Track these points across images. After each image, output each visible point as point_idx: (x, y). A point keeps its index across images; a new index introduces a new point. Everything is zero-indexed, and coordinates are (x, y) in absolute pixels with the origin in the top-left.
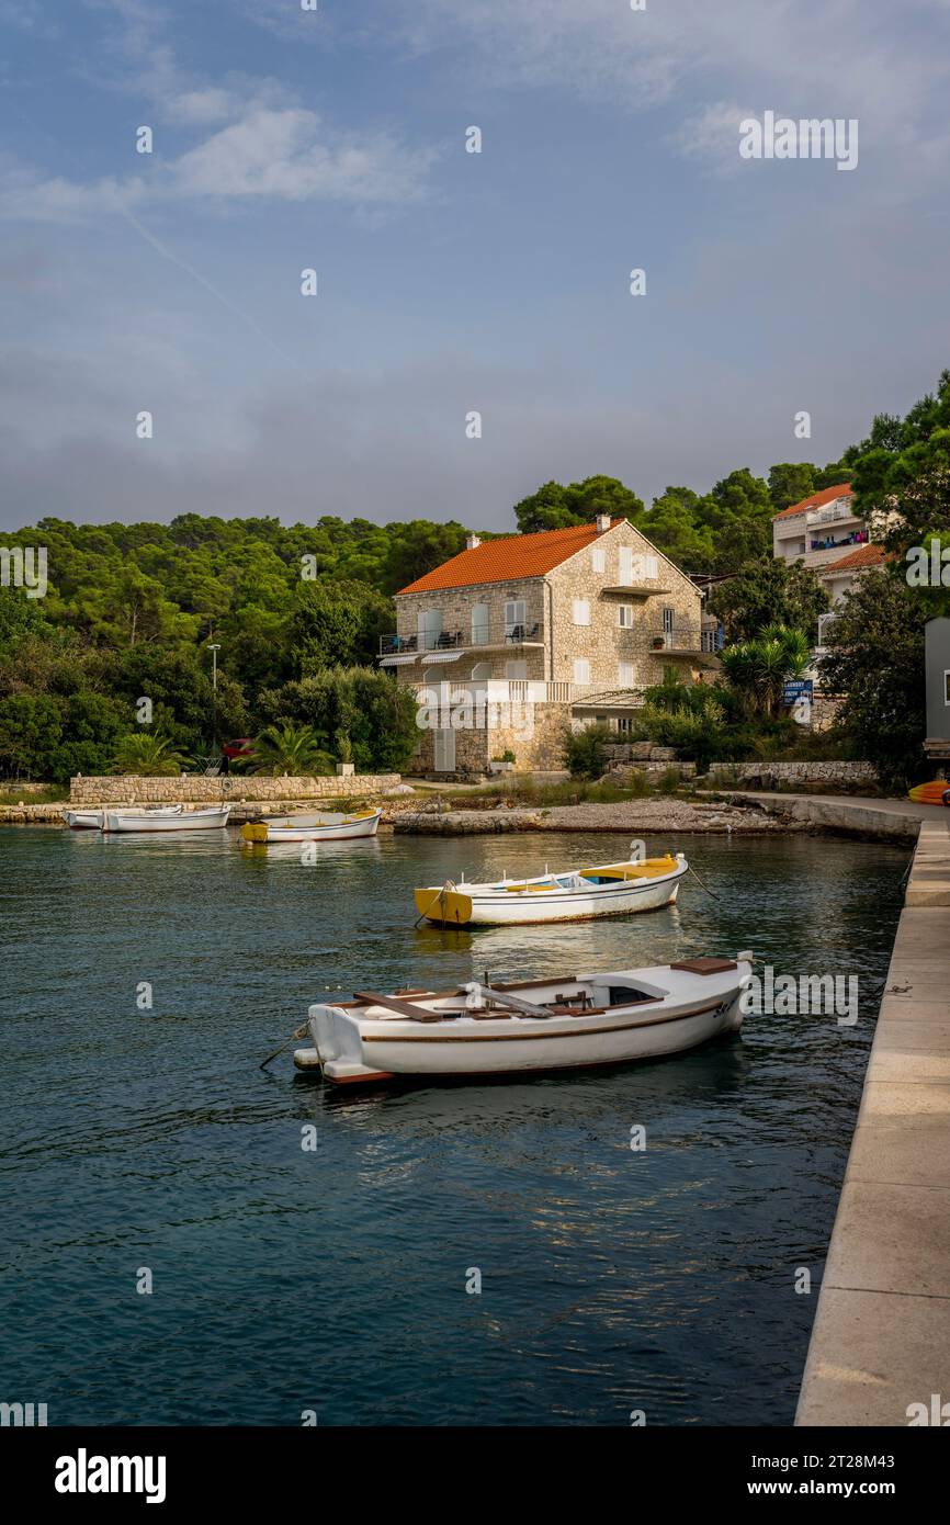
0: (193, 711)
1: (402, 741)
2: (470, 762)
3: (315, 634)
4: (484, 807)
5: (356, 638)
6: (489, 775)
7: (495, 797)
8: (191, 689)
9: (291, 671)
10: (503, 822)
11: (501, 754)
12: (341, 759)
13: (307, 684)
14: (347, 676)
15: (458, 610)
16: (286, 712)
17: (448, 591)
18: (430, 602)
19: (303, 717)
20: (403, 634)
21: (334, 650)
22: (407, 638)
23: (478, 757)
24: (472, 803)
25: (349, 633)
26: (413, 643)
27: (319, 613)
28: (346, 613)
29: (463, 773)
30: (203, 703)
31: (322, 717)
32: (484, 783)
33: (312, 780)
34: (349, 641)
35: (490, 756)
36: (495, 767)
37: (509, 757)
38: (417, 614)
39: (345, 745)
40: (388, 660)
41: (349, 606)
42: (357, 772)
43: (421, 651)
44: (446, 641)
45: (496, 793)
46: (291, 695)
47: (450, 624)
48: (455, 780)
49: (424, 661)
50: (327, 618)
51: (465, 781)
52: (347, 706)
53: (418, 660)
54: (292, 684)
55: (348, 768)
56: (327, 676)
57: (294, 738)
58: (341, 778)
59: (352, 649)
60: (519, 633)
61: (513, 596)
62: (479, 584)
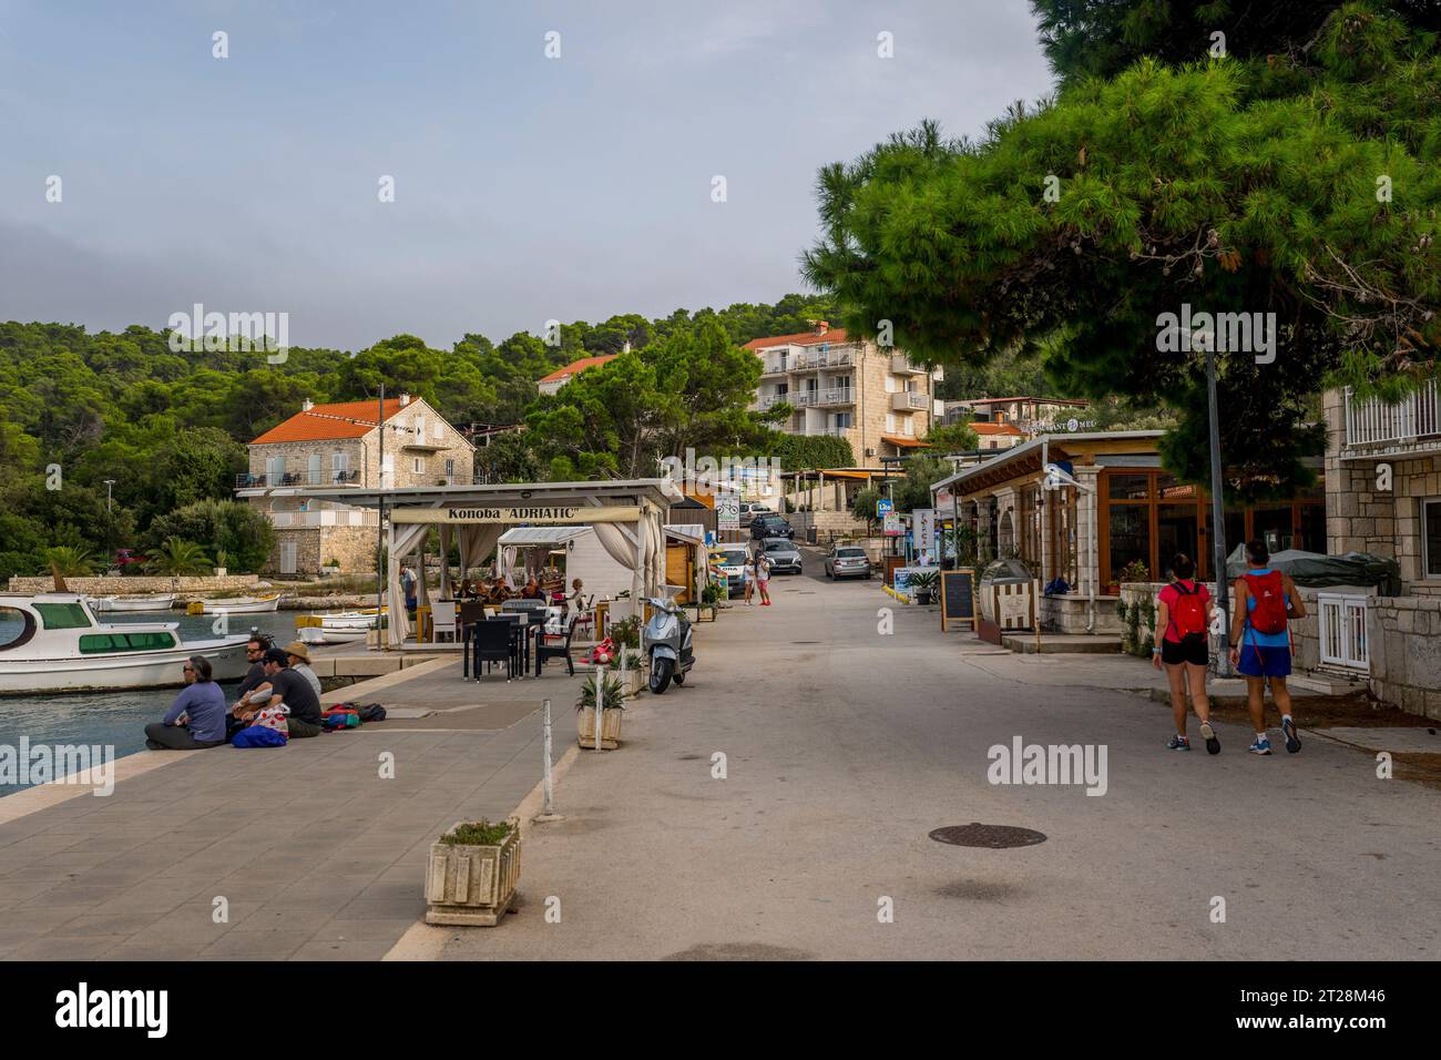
0: (94, 529)
1: (260, 552)
2: (307, 567)
3: (187, 472)
4: (321, 595)
5: (219, 477)
6: (320, 575)
7: (329, 589)
8: (92, 512)
9: (172, 502)
10: (336, 603)
11: (330, 561)
12: (217, 564)
13: (186, 511)
14: (223, 505)
15: (297, 458)
16: (173, 532)
17: (291, 443)
18: (276, 451)
19: (187, 536)
20: (254, 473)
21: (201, 484)
22: (257, 477)
23: (313, 563)
24: (313, 592)
25: (214, 473)
26: (262, 481)
27: (190, 456)
28: (211, 458)
29: (301, 575)
30: (102, 523)
31: (201, 533)
32: (317, 581)
33: (198, 579)
34: (213, 477)
35: (322, 562)
36: (325, 570)
37: (335, 563)
38: (266, 459)
39: (222, 555)
40: (243, 493)
41: (214, 445)
42: (229, 573)
43: (269, 486)
44: (288, 480)
45: (328, 586)
46: (179, 519)
47: (291, 469)
48: (296, 579)
49: (272, 494)
50: (196, 461)
51: (303, 580)
52: (221, 528)
53: (267, 493)
54: (176, 512)
55: (222, 571)
56: (200, 506)
57: (181, 548)
58: (218, 578)
59: (215, 484)
60: (342, 476)
61: (340, 450)
62: (314, 441)
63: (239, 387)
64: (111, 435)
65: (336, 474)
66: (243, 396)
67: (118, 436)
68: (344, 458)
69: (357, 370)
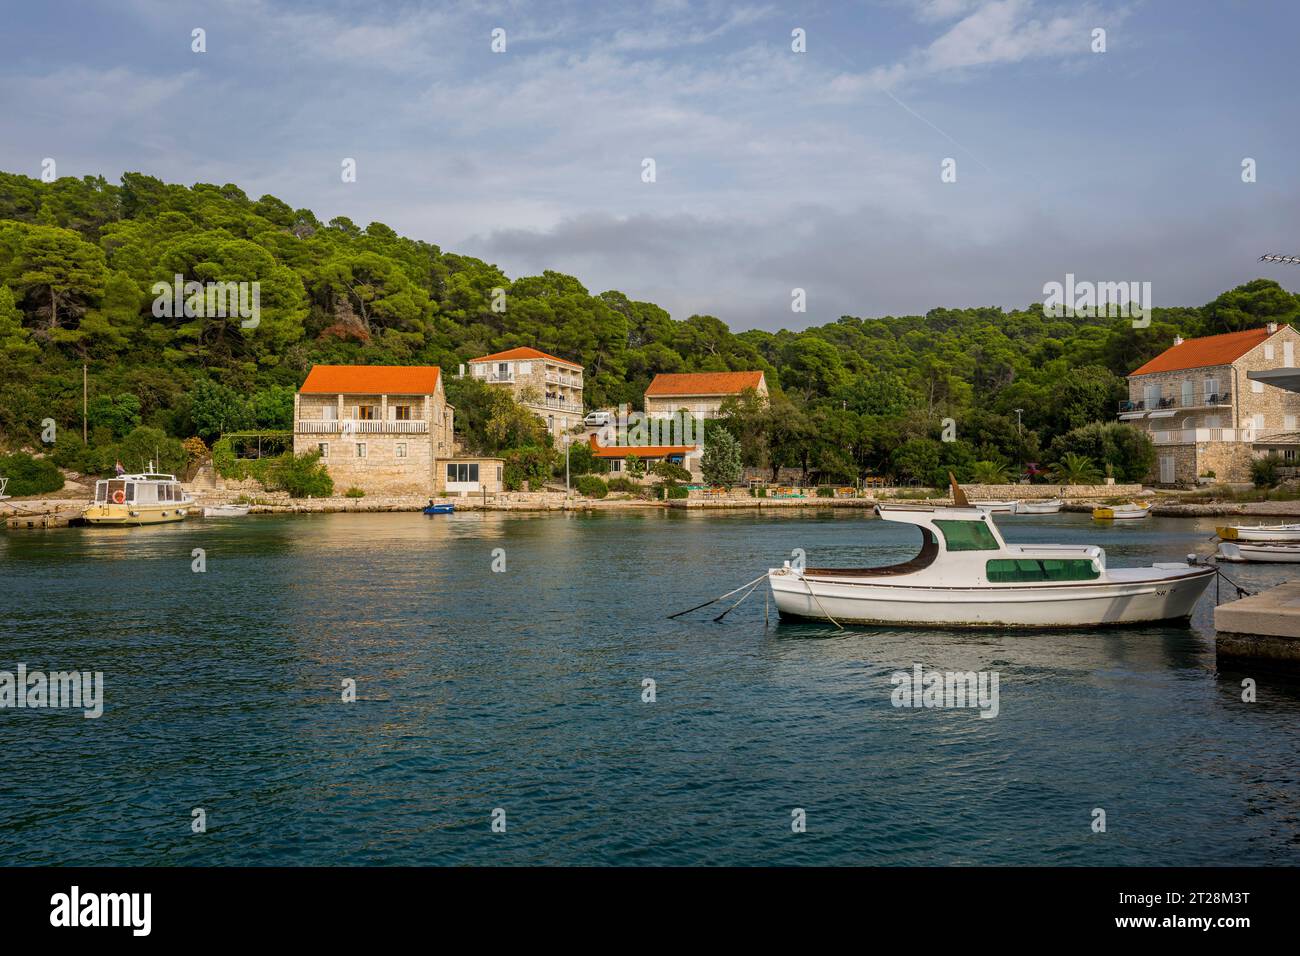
0: (1009, 448)
1: (1143, 465)
2: (1185, 477)
3: (1079, 401)
4: (1202, 503)
5: (1104, 403)
6: (1198, 485)
7: (1209, 497)
8: (1007, 434)
9: (1067, 425)
11: (1206, 473)
12: (1106, 475)
13: (1079, 432)
14: (1106, 428)
15: (1171, 385)
16: (1070, 449)
17: (1163, 373)
18: (1152, 380)
19: (1080, 452)
20: (1134, 398)
21: (1090, 410)
22: (1136, 402)
23: (1190, 474)
24: (1194, 499)
25: (1100, 401)
26: (1141, 405)
27: (1081, 388)
28: (1097, 389)
29: (1180, 484)
30: (1015, 443)
31: (1093, 449)
32: (1195, 490)
33: (1091, 488)
34: (1100, 404)
35: (1198, 474)
36: (1202, 480)
37: (1211, 474)
38: (1144, 388)
39: (1110, 467)
40: (1124, 416)
41: (1099, 379)
42: (1117, 482)
43: (1147, 410)
44: (1164, 404)
45: (1208, 495)
46: (1073, 438)
47: (1166, 394)
48: (1175, 488)
49: (1150, 416)
50: (1085, 391)
51: (1182, 488)
52: (1109, 444)
53: (1146, 416)
54: (1071, 433)
55: (1111, 481)
56: (1091, 427)
57: (1078, 462)
58: (1108, 486)
59: (1101, 410)
60: (1214, 399)
61: (1211, 376)
62: (1187, 370)
63: (1116, 334)
64: (1020, 377)
65: (1207, 397)
66: (1120, 341)
67: (1025, 377)
68: (1215, 383)
69: (1219, 311)
